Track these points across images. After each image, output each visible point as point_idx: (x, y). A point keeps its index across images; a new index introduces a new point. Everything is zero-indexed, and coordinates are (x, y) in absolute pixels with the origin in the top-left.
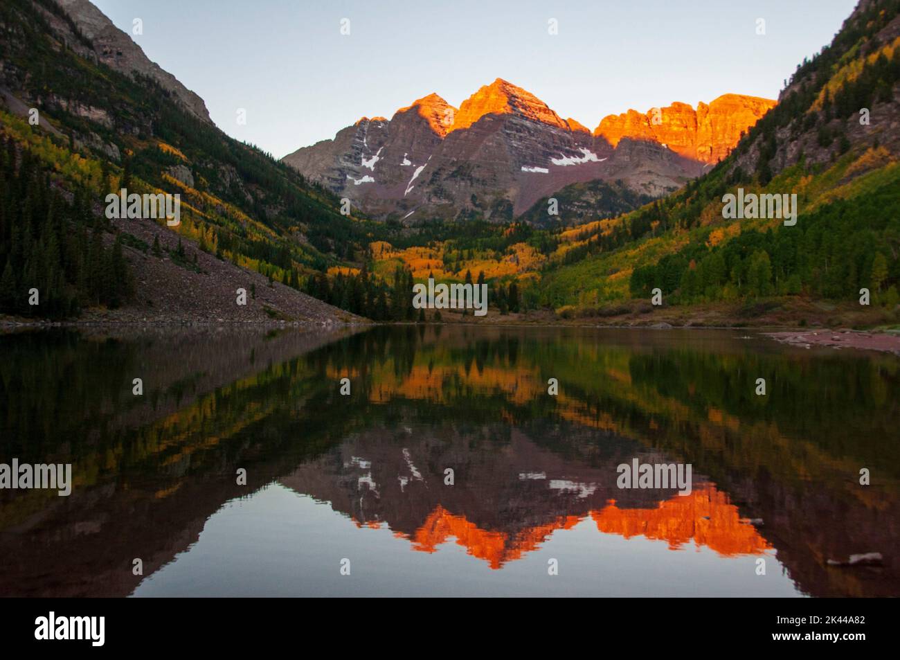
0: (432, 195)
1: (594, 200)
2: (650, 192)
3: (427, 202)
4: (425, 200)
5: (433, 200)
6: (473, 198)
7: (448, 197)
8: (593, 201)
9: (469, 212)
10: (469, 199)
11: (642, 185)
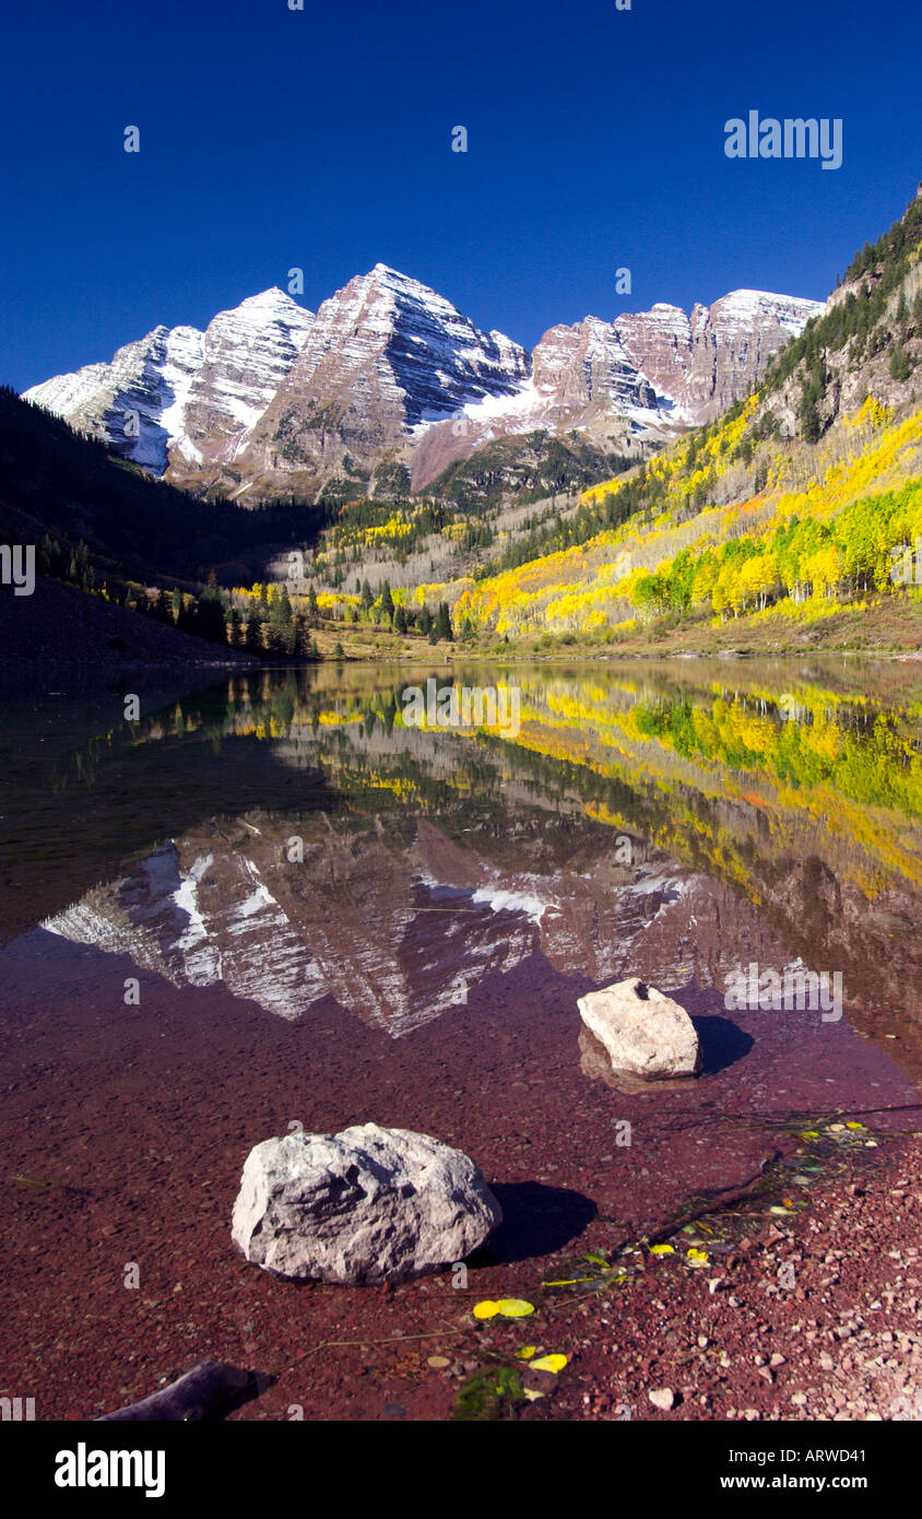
0: (280, 457)
1: (536, 463)
2: (621, 449)
3: (272, 468)
4: (269, 465)
5: (282, 465)
6: (347, 462)
7: (307, 460)
8: (534, 465)
9: (342, 483)
10: (339, 463)
11: (609, 438)
